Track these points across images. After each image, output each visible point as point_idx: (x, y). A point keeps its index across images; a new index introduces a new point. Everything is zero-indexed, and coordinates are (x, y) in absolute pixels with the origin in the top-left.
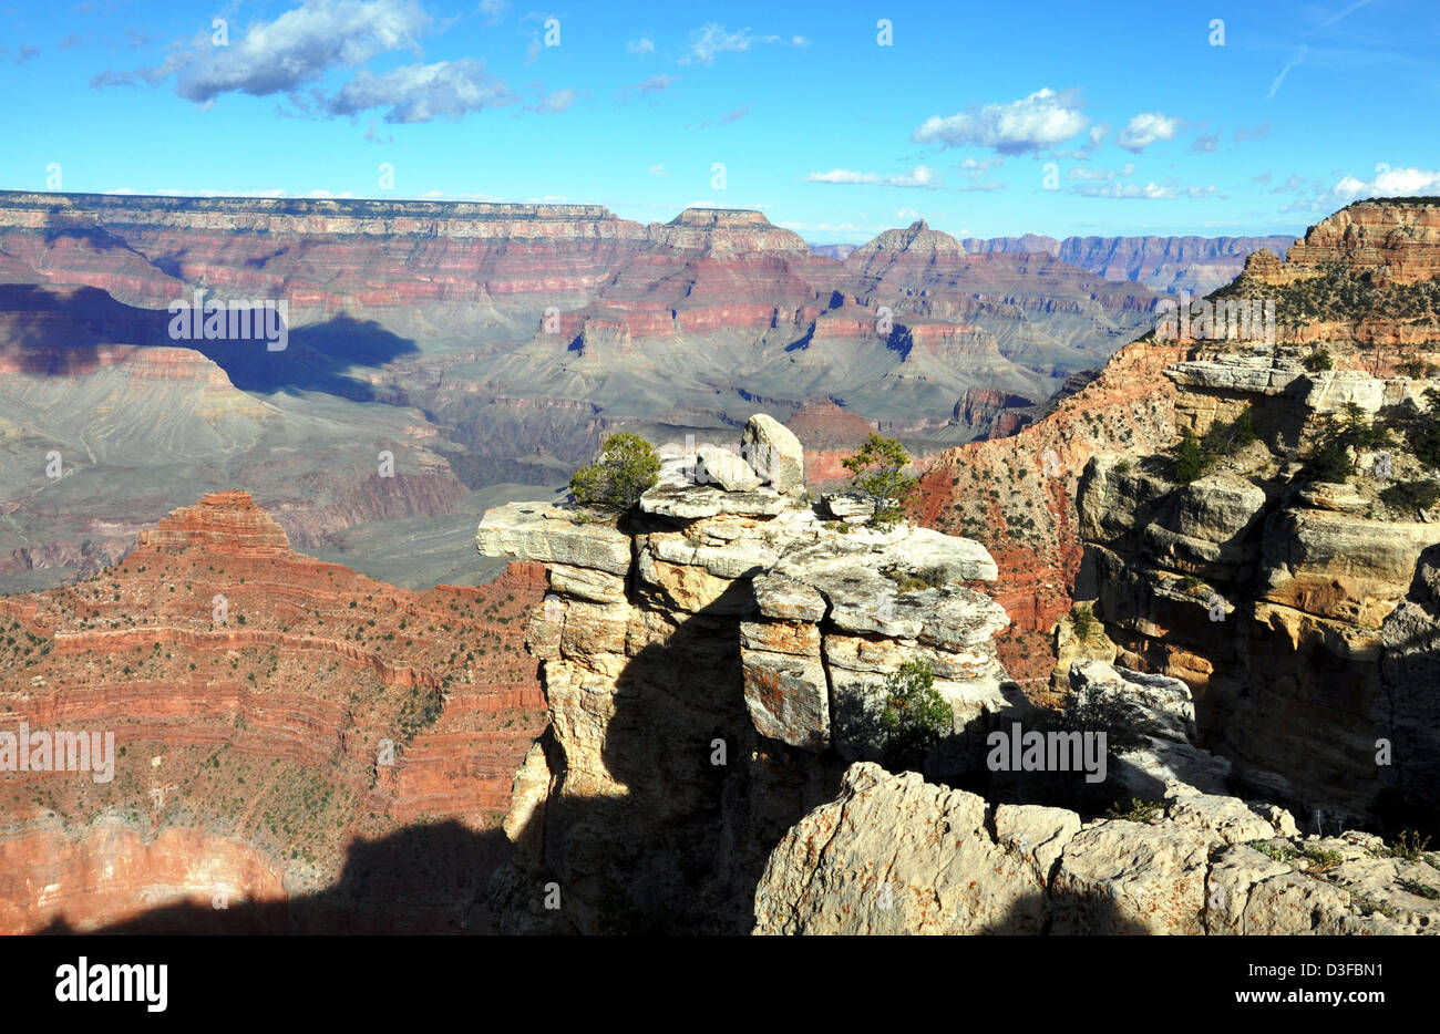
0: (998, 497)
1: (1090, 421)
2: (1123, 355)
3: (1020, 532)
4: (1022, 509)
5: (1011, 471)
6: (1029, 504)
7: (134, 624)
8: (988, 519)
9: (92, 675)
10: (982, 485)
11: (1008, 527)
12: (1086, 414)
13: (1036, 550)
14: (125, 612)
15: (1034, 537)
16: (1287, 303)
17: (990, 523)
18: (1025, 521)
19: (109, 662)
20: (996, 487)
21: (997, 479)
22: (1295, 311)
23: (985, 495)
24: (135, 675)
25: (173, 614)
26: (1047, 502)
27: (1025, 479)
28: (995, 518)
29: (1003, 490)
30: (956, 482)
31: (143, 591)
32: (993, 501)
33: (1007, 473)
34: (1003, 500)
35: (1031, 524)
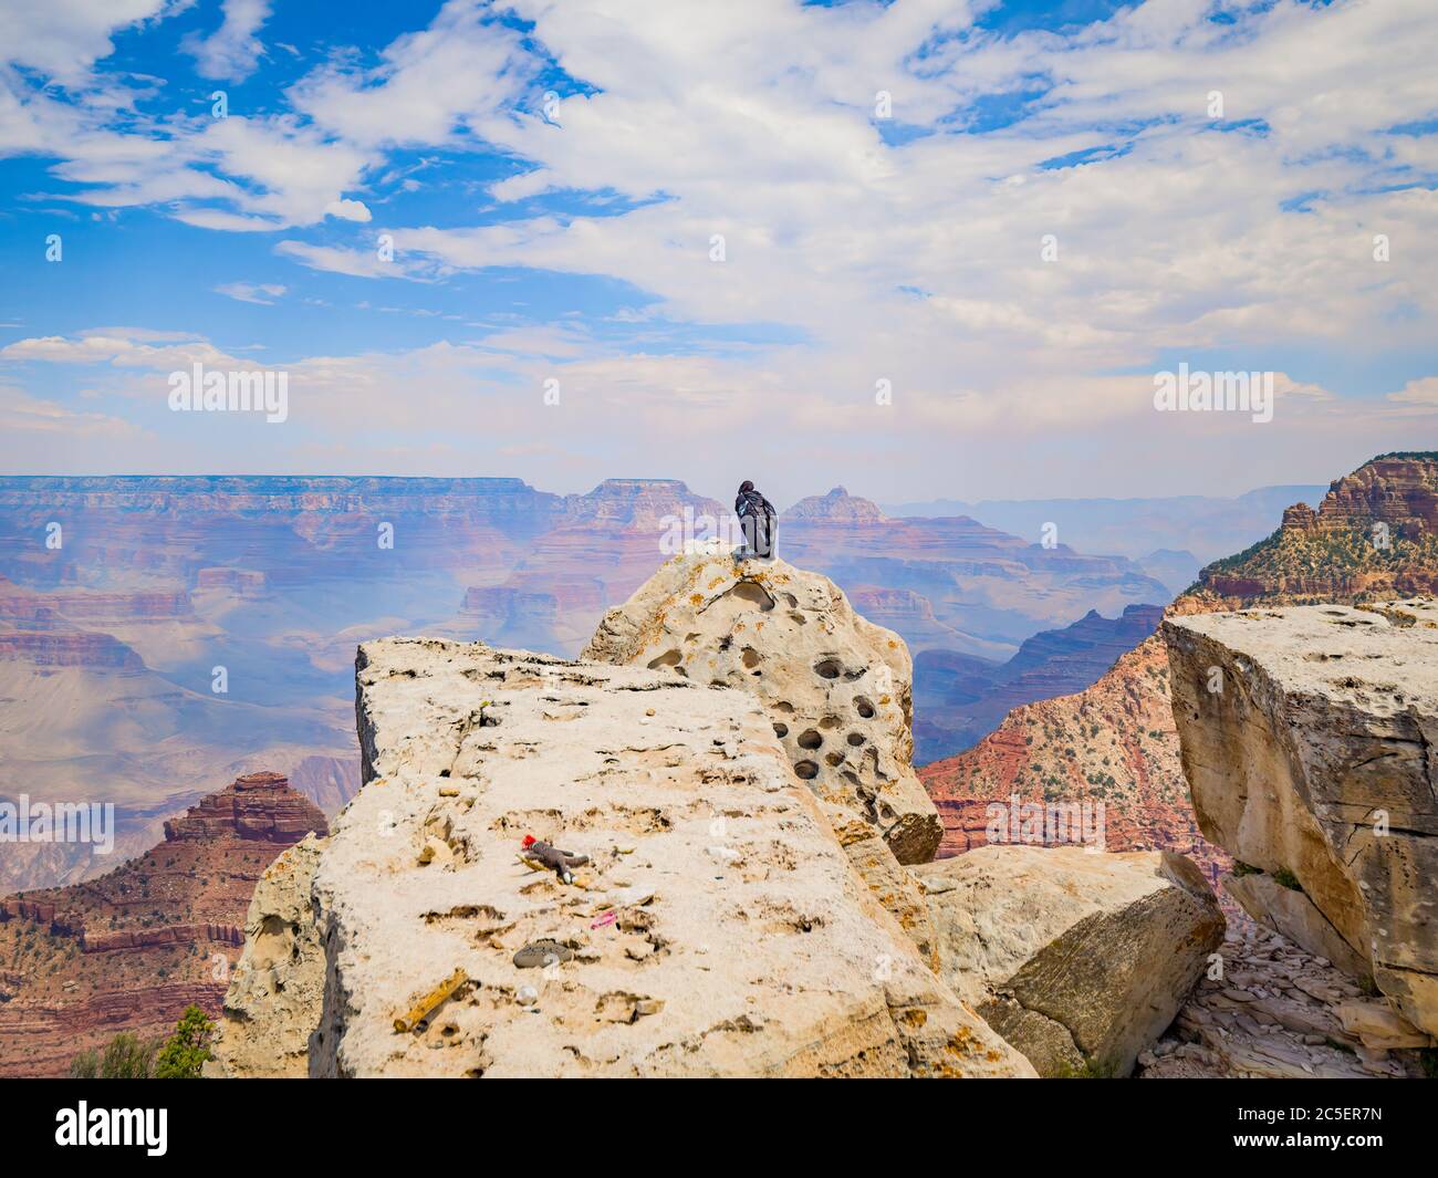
0: (1075, 755)
1: (1155, 676)
2: (1176, 610)
3: (1103, 790)
4: (1100, 767)
5: (1083, 728)
6: (1106, 762)
7: (167, 922)
8: (1068, 778)
9: (126, 978)
10: (1057, 743)
11: (1090, 787)
12: (1149, 669)
13: (1122, 808)
14: (156, 908)
15: (1117, 795)
16: (1330, 556)
17: (1071, 783)
18: (1105, 780)
19: (142, 964)
20: (1070, 745)
21: (1070, 736)
22: (1339, 563)
23: (1060, 753)
24: (171, 976)
25: (207, 909)
26: (1123, 759)
27: (1097, 736)
28: (1075, 777)
29: (1076, 746)
30: (1029, 741)
31: (173, 885)
32: (1070, 760)
33: (1080, 732)
34: (1080, 758)
35: (1111, 781)
